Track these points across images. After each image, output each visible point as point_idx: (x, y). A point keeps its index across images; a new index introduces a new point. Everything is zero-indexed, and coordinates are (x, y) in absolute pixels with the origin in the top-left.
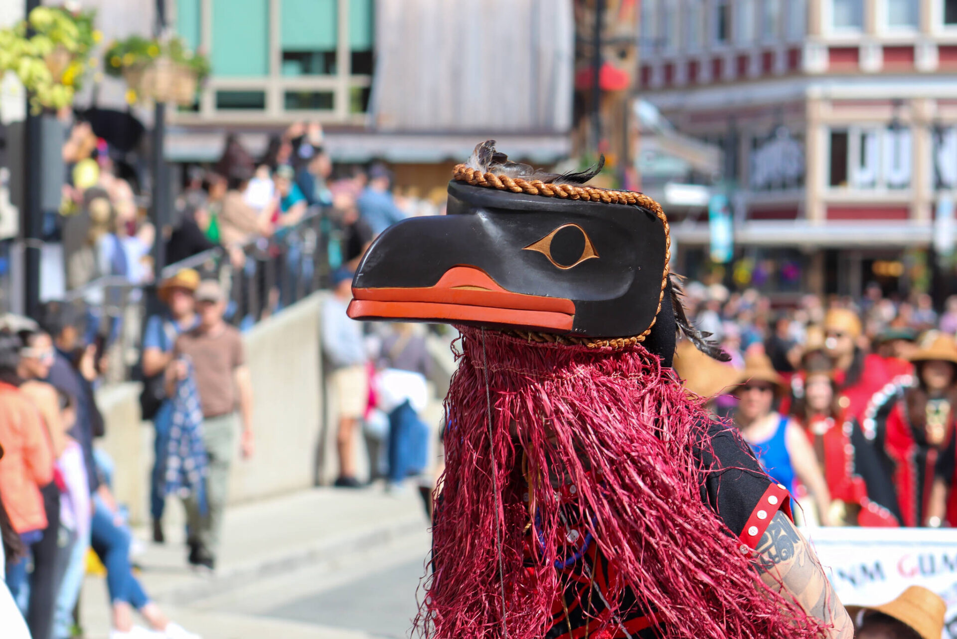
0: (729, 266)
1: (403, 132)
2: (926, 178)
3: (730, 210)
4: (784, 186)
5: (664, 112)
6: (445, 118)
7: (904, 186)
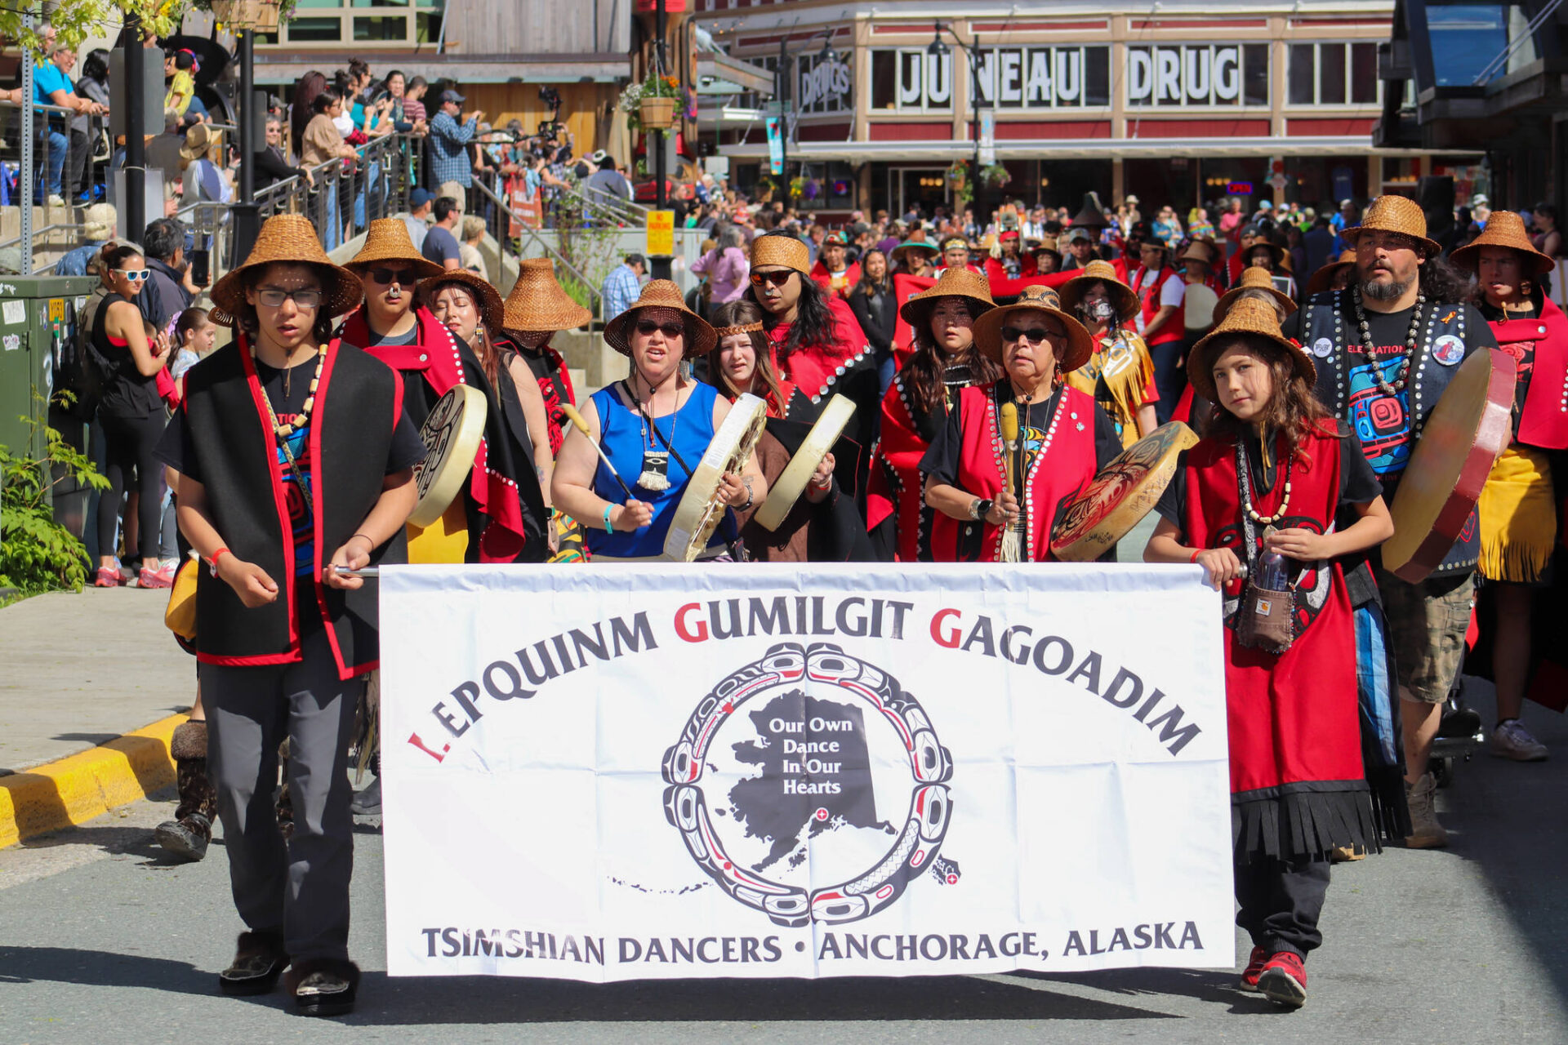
0: (782, 181)
1: (469, 58)
2: (968, 96)
3: (782, 127)
4: (833, 105)
5: (716, 36)
6: (510, 44)
7: (946, 104)
